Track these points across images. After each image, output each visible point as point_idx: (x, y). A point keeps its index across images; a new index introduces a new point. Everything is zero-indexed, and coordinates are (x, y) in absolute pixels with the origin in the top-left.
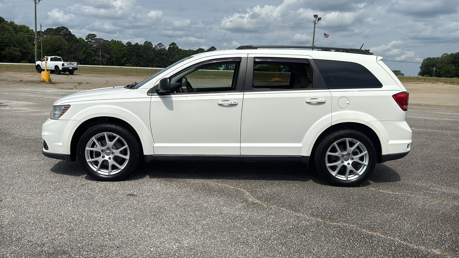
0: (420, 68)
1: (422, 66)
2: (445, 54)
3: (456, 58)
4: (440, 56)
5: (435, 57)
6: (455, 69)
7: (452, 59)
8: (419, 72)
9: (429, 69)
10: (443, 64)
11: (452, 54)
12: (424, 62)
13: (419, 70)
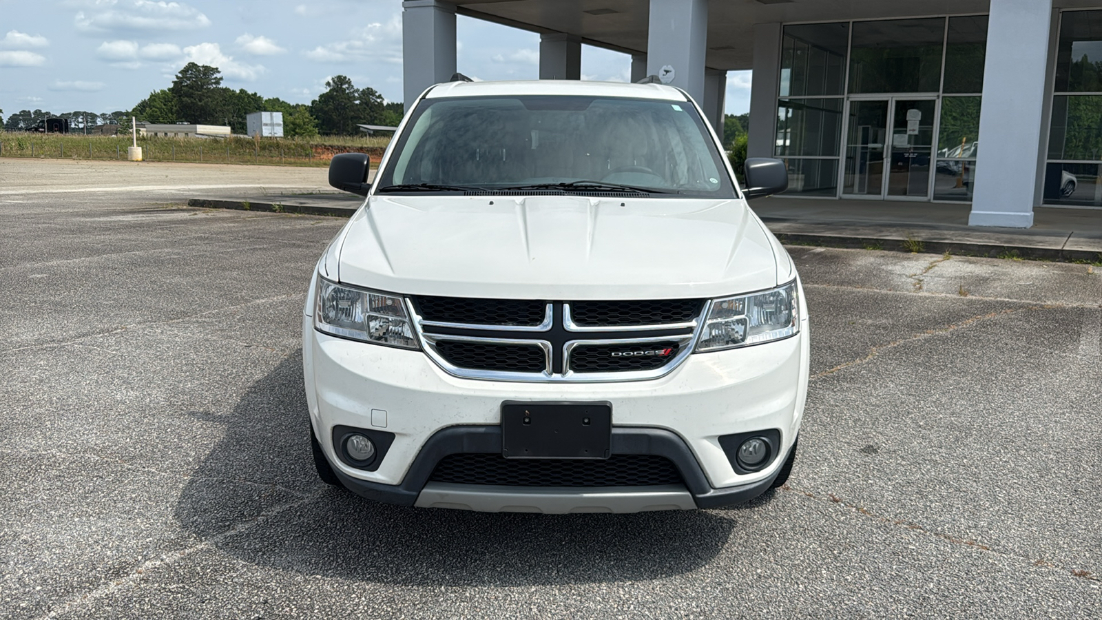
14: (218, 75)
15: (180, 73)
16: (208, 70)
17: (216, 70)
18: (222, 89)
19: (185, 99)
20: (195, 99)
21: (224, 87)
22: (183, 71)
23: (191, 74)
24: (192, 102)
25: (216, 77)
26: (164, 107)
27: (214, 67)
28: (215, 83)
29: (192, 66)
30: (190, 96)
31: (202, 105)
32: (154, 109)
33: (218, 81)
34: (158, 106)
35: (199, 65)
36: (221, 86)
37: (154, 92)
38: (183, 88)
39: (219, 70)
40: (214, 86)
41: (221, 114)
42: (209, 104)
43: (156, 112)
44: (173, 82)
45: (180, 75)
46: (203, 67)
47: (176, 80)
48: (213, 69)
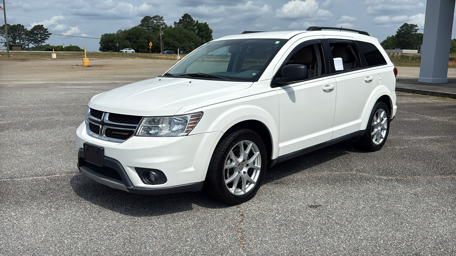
0: (100, 44)
1: (101, 42)
2: (120, 30)
3: (129, 35)
4: (115, 32)
5: (112, 33)
6: (130, 45)
7: (126, 35)
8: (99, 47)
9: (108, 45)
10: (120, 40)
11: (125, 31)
12: (102, 37)
13: (99, 46)
14: (417, 28)
15: (400, 28)
16: (413, 26)
17: (416, 26)
18: (418, 34)
19: (400, 39)
20: (405, 39)
21: (419, 33)
22: (401, 27)
23: (405, 28)
24: (403, 40)
25: (416, 29)
26: (392, 42)
27: (415, 24)
28: (414, 31)
29: (406, 25)
30: (403, 37)
31: (407, 41)
32: (388, 43)
33: (416, 31)
34: (390, 42)
35: (408, 24)
36: (417, 33)
37: (389, 36)
38: (400, 34)
39: (417, 26)
40: (414, 33)
41: (415, 45)
42: (411, 40)
43: (388, 44)
44: (396, 32)
45: (400, 29)
46: (410, 25)
47: (398, 31)
48: (415, 25)
